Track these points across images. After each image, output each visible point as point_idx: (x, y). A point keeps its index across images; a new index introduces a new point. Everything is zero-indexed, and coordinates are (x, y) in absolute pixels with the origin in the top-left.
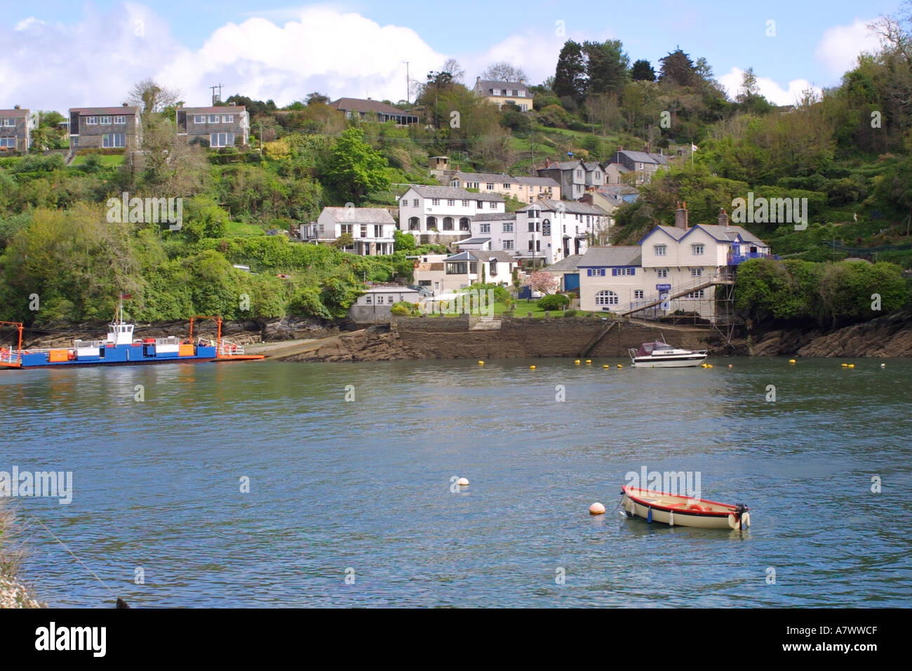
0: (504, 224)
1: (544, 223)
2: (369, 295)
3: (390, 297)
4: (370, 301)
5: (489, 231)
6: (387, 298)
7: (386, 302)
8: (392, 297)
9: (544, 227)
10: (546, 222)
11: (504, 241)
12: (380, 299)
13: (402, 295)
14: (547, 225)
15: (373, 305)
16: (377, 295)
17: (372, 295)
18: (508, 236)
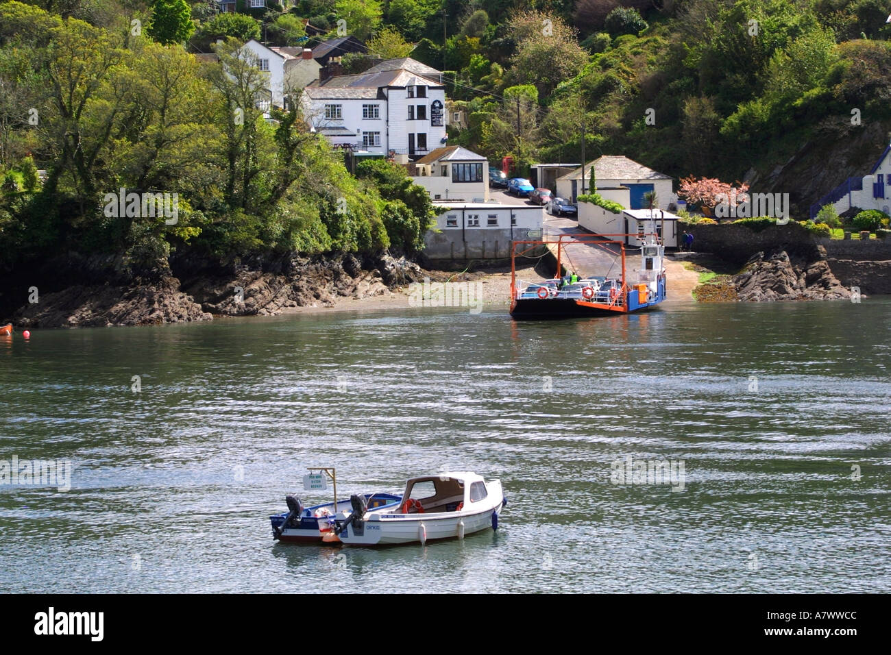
0: (364, 106)
1: (433, 106)
2: (452, 213)
3: (490, 216)
4: (454, 222)
5: (339, 116)
7: (483, 224)
8: (495, 216)
9: (432, 112)
10: (437, 105)
11: (364, 133)
12: (473, 219)
14: (438, 110)
16: (467, 213)
17: (459, 214)
18: (370, 125)
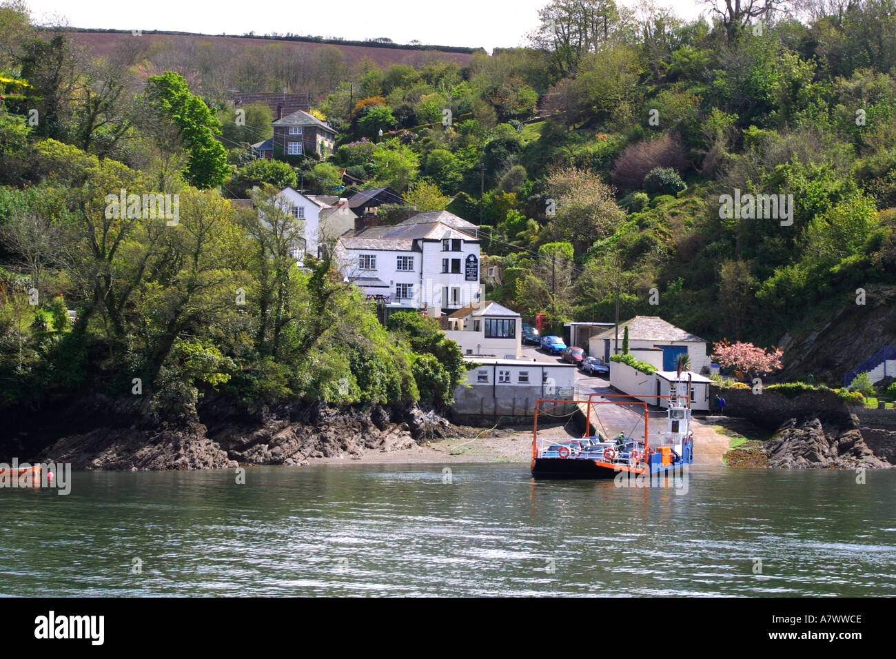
0: (398, 258)
1: (468, 261)
2: (483, 369)
3: (521, 373)
4: (485, 378)
5: (373, 266)
6: (518, 375)
7: (514, 381)
8: (526, 373)
9: (467, 266)
10: (472, 259)
11: (397, 285)
12: (504, 375)
13: (546, 369)
14: (472, 264)
15: (491, 383)
16: (498, 369)
18: (404, 277)
